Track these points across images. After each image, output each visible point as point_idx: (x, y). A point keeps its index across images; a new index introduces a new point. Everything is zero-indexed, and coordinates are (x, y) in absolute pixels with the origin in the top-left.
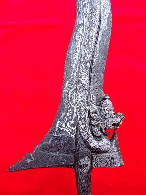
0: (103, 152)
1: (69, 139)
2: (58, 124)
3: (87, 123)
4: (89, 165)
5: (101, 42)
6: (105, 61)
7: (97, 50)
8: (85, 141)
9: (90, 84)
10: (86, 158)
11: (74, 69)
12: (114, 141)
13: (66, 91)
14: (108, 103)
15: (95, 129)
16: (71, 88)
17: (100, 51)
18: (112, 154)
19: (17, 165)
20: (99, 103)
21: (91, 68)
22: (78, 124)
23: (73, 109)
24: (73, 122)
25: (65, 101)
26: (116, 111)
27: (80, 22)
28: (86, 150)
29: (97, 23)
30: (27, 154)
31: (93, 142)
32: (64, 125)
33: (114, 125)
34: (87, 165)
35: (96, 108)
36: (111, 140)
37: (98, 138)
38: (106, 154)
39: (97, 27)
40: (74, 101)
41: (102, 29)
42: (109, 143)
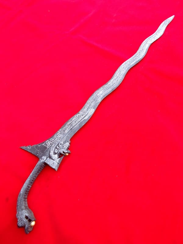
0: (52, 159)
1: (46, 148)
2: (47, 141)
3: (56, 145)
4: (44, 160)
5: (81, 122)
6: (78, 129)
7: (78, 124)
8: (50, 151)
9: (67, 134)
10: (46, 157)
11: (66, 126)
12: (59, 158)
13: (58, 132)
14: (68, 144)
15: (56, 149)
16: (60, 132)
17: (79, 125)
18: (55, 162)
19: (24, 148)
20: (65, 142)
21: (71, 129)
22: (53, 145)
23: (55, 139)
24: (52, 143)
25: (55, 136)
26: (68, 149)
27: (80, 112)
28: (48, 154)
29: (85, 116)
30: (30, 146)
31: (52, 153)
32: (48, 143)
33: (63, 152)
34: (43, 159)
35: (62, 143)
37: (55, 153)
38: (52, 160)
39: (83, 117)
40: (58, 136)
41: (85, 118)
42: (57, 158)
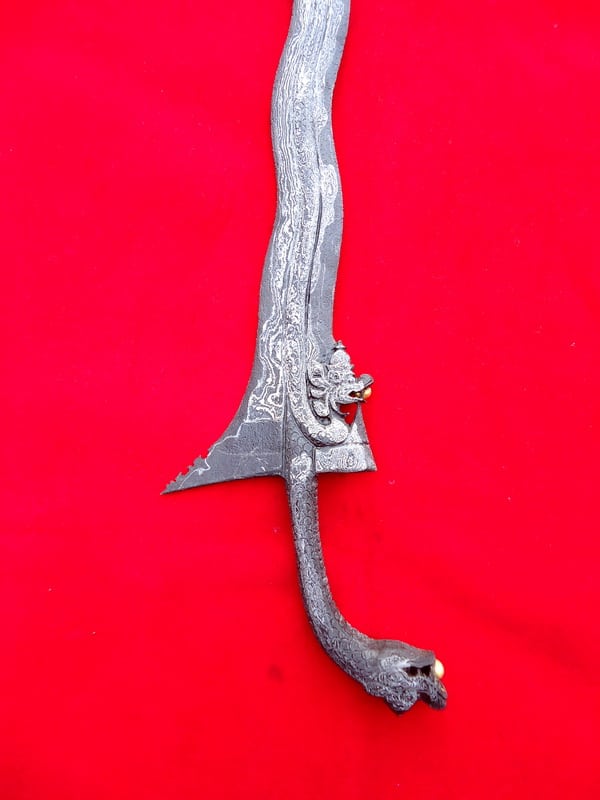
0: (333, 445)
1: (273, 425)
2: (251, 401)
3: (303, 393)
4: (309, 468)
5: (324, 245)
6: (333, 280)
7: (317, 261)
8: (300, 426)
9: (306, 324)
10: (304, 455)
11: (278, 299)
12: (355, 426)
13: (264, 339)
14: (342, 357)
15: (318, 404)
16: (273, 333)
17: (322, 261)
18: (351, 447)
19: (182, 482)
20: (326, 360)
21: (308, 295)
22: (287, 397)
23: (277, 371)
24: (277, 394)
25: (263, 357)
26: (357, 374)
27: (284, 211)
28: (302, 441)
29: (316, 213)
30: (198, 461)
31: (315, 428)
32: (262, 402)
33: (353, 394)
34: (304, 468)
35: (319, 367)
36: (349, 421)
37: (325, 420)
38: (339, 448)
39: (314, 219)
40: (279, 356)
41: (325, 223)
42: (346, 428)
